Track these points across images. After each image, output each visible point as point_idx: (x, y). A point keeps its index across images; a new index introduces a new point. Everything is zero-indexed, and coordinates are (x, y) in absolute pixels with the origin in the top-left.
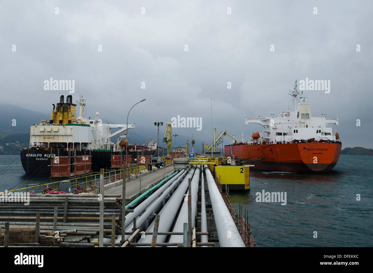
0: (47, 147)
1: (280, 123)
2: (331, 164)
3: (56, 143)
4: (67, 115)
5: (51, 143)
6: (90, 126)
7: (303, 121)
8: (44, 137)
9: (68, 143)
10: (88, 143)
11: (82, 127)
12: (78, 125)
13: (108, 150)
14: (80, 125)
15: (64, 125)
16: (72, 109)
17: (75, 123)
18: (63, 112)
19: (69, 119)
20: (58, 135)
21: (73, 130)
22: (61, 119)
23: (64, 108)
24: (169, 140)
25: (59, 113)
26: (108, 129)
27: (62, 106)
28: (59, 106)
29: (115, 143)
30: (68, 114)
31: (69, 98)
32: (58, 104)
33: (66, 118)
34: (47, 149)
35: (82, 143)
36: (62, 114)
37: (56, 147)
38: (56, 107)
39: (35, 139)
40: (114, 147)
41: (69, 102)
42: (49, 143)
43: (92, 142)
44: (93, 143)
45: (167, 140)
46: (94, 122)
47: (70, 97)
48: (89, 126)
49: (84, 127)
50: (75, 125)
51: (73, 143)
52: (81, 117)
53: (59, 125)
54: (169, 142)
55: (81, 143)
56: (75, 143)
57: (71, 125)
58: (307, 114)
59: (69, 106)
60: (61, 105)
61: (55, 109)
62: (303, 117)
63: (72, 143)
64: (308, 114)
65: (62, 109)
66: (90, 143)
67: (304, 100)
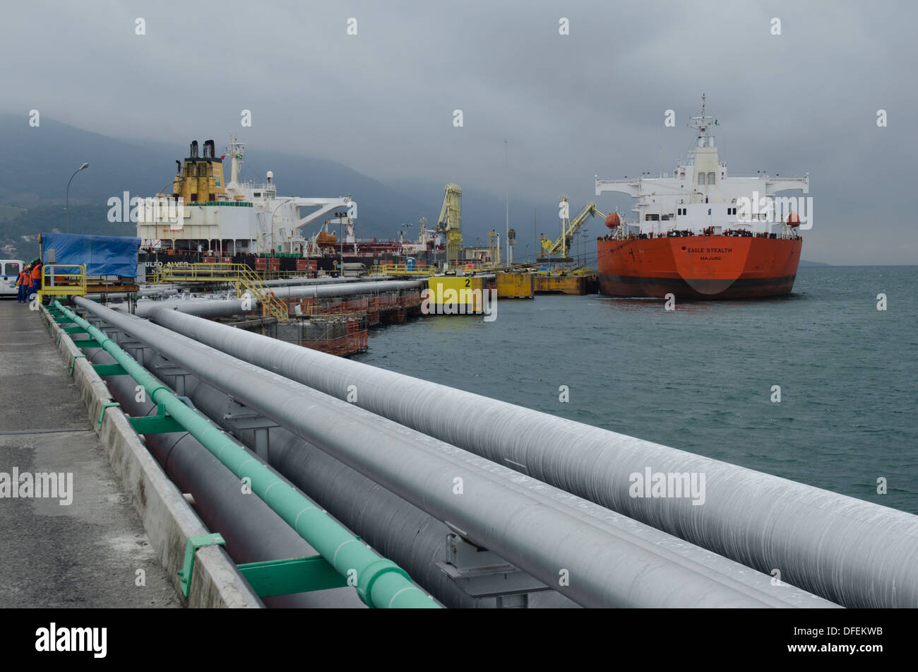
0: (171, 248)
1: (653, 194)
2: (737, 280)
3: (186, 241)
4: (205, 182)
5: (177, 241)
6: (252, 206)
7: (701, 188)
8: (163, 228)
9: (210, 241)
10: (249, 240)
11: (237, 207)
12: (228, 204)
13: (292, 253)
14: (232, 204)
15: (202, 205)
16: (216, 170)
17: (223, 200)
18: (198, 177)
19: (211, 192)
20: (191, 226)
21: (218, 213)
22: (194, 191)
23: (198, 169)
24: (452, 229)
25: (189, 179)
26: (294, 207)
27: (196, 164)
28: (188, 164)
29: (306, 240)
30: (208, 181)
31: (209, 147)
32: (186, 160)
33: (204, 189)
34: (171, 252)
35: (237, 240)
36: (196, 181)
37: (188, 249)
38: (182, 165)
39: (148, 233)
40: (305, 247)
41: (209, 156)
42: (174, 241)
43: (258, 237)
44: (260, 240)
45: (447, 228)
46: (262, 195)
47: (210, 143)
48: (250, 205)
49: (239, 208)
50: (222, 204)
51: (221, 240)
52: (235, 183)
53: (190, 205)
54: (451, 234)
55: (235, 240)
56: (223, 241)
57: (215, 205)
58: (710, 173)
59: (208, 165)
60: (192, 161)
61: (182, 170)
62: (701, 180)
63: (218, 241)
64: (714, 174)
65: (195, 171)
66: (254, 240)
67: (708, 143)
